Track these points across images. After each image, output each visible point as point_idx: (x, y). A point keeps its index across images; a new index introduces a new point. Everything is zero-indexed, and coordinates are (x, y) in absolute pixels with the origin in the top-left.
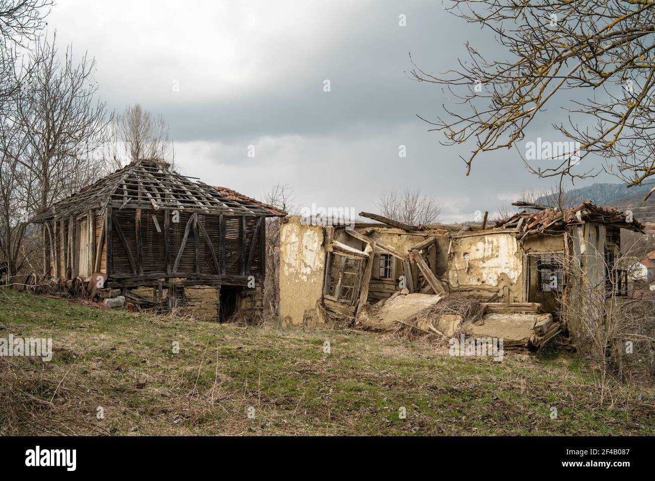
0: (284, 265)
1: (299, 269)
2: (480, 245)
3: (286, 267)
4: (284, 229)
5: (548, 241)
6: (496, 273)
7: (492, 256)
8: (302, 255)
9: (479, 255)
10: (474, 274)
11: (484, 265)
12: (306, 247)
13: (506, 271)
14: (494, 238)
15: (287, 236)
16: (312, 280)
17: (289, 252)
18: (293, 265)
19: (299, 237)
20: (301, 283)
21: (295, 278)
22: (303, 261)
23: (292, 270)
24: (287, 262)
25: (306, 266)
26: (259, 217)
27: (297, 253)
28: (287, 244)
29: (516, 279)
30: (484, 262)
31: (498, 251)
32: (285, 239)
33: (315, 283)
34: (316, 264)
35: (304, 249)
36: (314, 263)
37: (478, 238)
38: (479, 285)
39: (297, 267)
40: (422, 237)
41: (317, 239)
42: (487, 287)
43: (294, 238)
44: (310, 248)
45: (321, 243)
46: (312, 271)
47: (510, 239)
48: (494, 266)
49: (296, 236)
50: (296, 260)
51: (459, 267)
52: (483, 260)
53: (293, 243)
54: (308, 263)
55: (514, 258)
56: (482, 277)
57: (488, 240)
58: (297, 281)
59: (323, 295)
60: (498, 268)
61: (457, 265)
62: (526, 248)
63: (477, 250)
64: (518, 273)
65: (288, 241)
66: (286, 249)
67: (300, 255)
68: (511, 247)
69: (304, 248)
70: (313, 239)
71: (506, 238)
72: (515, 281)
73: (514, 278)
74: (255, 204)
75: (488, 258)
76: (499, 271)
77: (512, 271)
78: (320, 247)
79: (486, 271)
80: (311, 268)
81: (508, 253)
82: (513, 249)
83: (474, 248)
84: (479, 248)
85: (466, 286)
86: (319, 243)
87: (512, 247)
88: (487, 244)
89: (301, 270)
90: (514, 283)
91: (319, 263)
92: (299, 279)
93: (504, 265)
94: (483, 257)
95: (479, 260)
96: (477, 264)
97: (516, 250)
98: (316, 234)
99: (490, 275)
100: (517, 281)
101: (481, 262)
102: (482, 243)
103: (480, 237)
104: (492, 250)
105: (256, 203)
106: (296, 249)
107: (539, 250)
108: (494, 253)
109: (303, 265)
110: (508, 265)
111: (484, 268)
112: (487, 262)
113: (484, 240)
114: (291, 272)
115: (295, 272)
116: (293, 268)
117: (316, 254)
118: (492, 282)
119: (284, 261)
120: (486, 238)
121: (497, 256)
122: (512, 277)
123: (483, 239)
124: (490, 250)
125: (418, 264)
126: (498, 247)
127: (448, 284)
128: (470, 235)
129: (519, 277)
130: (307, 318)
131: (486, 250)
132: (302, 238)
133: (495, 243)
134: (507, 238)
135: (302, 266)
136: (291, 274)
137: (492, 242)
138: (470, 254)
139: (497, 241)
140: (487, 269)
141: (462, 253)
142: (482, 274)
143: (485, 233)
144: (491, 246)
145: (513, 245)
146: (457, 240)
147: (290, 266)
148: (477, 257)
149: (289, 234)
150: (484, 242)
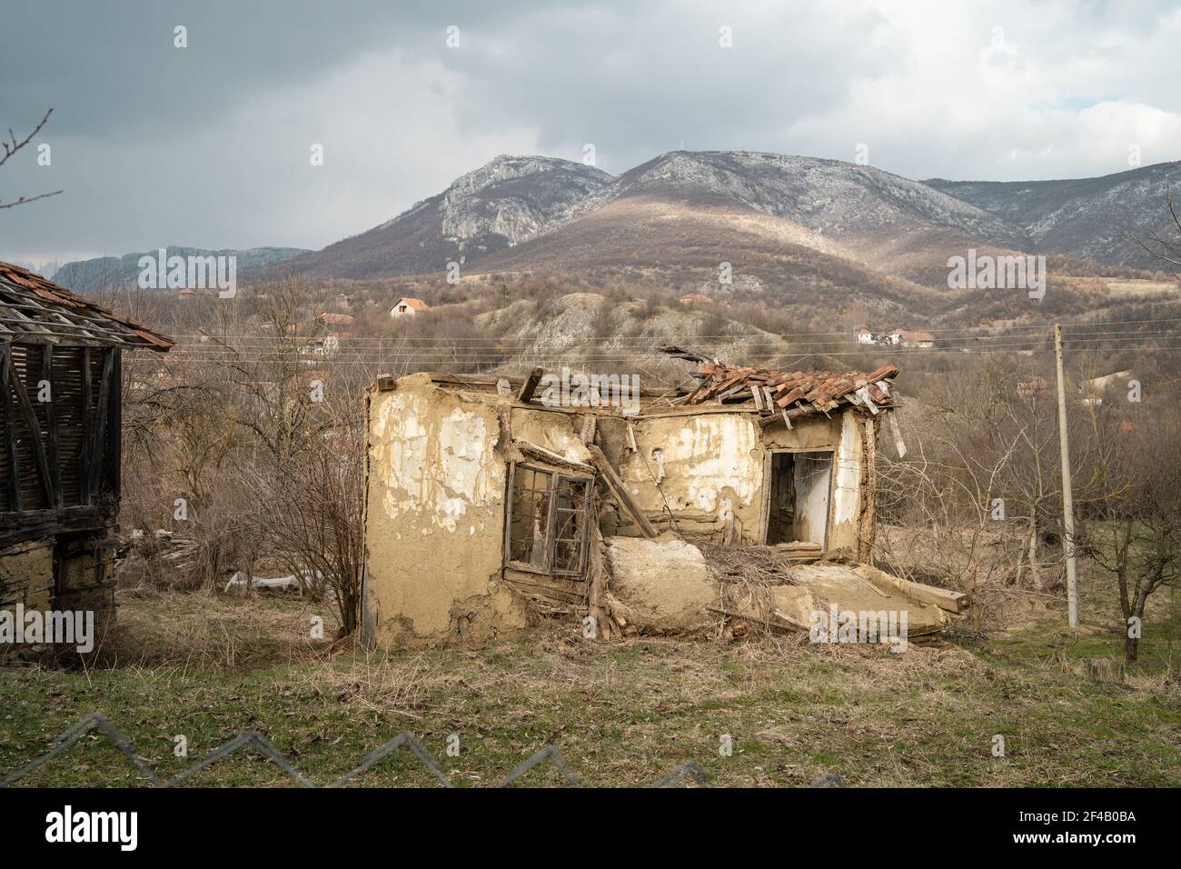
0: (383, 495)
1: (430, 503)
2: (686, 434)
3: (390, 499)
4: (384, 405)
5: (804, 429)
6: (714, 487)
7: (707, 457)
8: (437, 468)
9: (684, 453)
10: (672, 490)
11: (693, 472)
12: (450, 451)
13: (734, 483)
14: (712, 423)
15: (392, 423)
16: (472, 530)
17: (398, 462)
18: (410, 494)
19: (427, 427)
20: (439, 536)
21: (420, 524)
22: (441, 483)
23: (406, 505)
24: (394, 484)
25: (451, 494)
26: (109, 350)
27: (423, 465)
28: (390, 442)
29: (750, 498)
30: (692, 467)
31: (719, 446)
32: (386, 429)
33: (479, 534)
34: (482, 490)
35: (444, 456)
36: (476, 489)
37: (682, 421)
38: (680, 509)
39: (425, 499)
40: (564, 415)
41: (481, 431)
42: (696, 514)
43: (411, 428)
44: (463, 453)
45: (495, 442)
46: (468, 508)
47: (742, 424)
48: (709, 473)
49: (419, 423)
50: (420, 481)
51: (642, 476)
52: (691, 462)
53: (411, 440)
54: (457, 486)
55: (749, 460)
56: (687, 495)
57: (701, 425)
58: (425, 531)
59: (503, 562)
60: (718, 477)
61: (638, 473)
62: (769, 440)
63: (681, 443)
64: (755, 486)
65: (393, 435)
66: (387, 454)
67: (433, 469)
68: (743, 439)
69: (442, 451)
70: (470, 433)
71: (734, 423)
72: (747, 502)
73: (746, 497)
74: (98, 315)
75: (701, 459)
76: (721, 484)
77: (744, 484)
78: (491, 450)
79: (696, 483)
80: (468, 500)
81: (739, 450)
82: (748, 442)
83: (673, 439)
84: (683, 440)
85: (654, 511)
86: (487, 443)
87: (745, 439)
88: (698, 432)
89: (435, 504)
90: (745, 505)
91: (489, 489)
92: (429, 525)
93: (729, 472)
94: (691, 458)
95: (684, 462)
96: (678, 470)
97: (752, 445)
98: (480, 422)
99: (703, 492)
100: (751, 502)
101: (687, 467)
102: (690, 431)
103: (685, 419)
104: (709, 445)
105: (99, 312)
106: (421, 454)
107: (788, 445)
108: (711, 449)
109: (441, 493)
110: (736, 473)
111: (692, 477)
112: (698, 467)
113: (694, 424)
114: (406, 508)
115: (420, 509)
116: (412, 501)
117: (479, 467)
118: (705, 504)
119: (382, 484)
120: (699, 421)
121: (718, 456)
122: (743, 494)
123: (691, 423)
124: (705, 443)
125: (604, 475)
126: (720, 438)
127: (617, 509)
128: (666, 415)
129: (755, 494)
130: (461, 618)
131: (697, 445)
132: (437, 429)
133: (714, 432)
134: (737, 422)
135: (438, 495)
136: (405, 517)
137: (708, 429)
138: (667, 451)
139: (718, 427)
140: (697, 479)
141: (651, 449)
142: (686, 489)
143: (694, 412)
144: (706, 436)
145: (747, 435)
146: (640, 423)
147: (401, 494)
148: (680, 457)
149: (397, 417)
150: (694, 430)
